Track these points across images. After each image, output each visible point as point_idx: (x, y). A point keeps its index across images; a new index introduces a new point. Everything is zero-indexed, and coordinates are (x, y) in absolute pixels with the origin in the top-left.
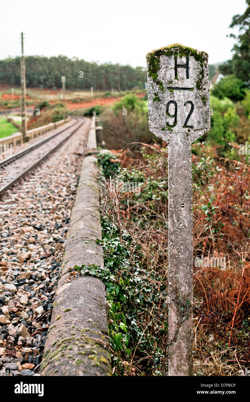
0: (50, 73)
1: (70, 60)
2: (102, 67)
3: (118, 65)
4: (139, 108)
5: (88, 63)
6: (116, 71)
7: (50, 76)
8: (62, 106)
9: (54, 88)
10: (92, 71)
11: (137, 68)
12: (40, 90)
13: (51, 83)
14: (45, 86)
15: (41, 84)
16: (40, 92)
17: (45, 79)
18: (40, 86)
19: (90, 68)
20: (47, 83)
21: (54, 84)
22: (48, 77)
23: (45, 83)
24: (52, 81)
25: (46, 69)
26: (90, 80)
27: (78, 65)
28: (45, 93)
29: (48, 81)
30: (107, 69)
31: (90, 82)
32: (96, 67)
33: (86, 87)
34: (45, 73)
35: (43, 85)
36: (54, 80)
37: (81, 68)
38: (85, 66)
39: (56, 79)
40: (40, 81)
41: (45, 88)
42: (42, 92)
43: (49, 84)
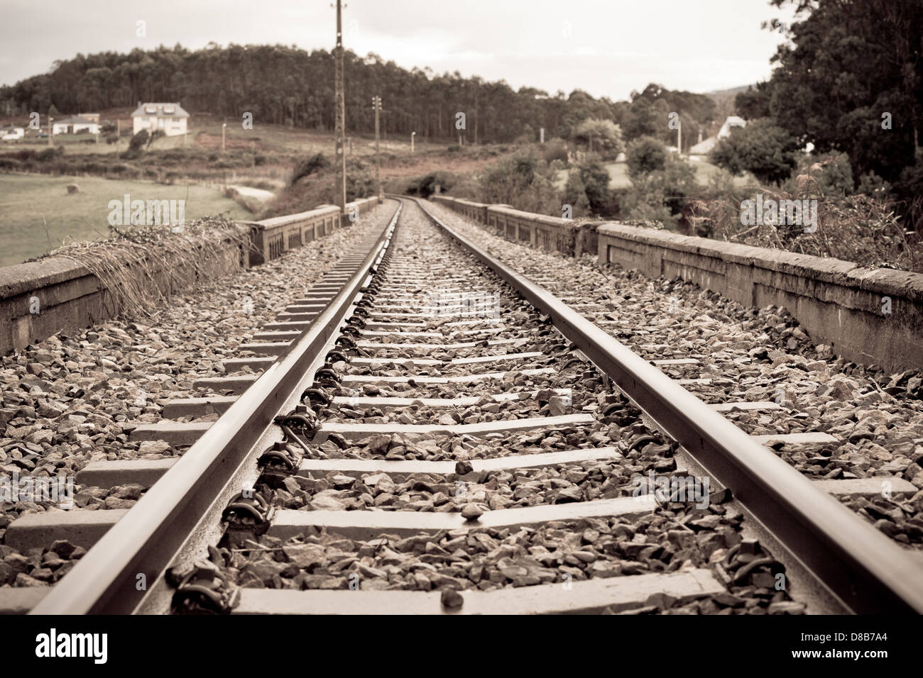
0: (311, 92)
1: (361, 60)
2: (438, 84)
3: (476, 80)
4: (544, 182)
5: (403, 73)
6: (470, 96)
7: (310, 99)
8: (360, 167)
9: (322, 127)
10: (414, 94)
11: (523, 91)
12: (286, 130)
13: (313, 115)
14: (300, 123)
15: (290, 116)
16: (288, 135)
17: (300, 105)
18: (287, 120)
19: (409, 84)
20: (305, 115)
21: (320, 117)
22: (306, 100)
23: (301, 113)
24: (316, 110)
25: (302, 80)
26: (406, 114)
27: (379, 75)
28: (298, 138)
29: (307, 111)
30: (451, 91)
31: (408, 118)
32: (424, 83)
33: (398, 131)
34: (299, 91)
35: (294, 119)
36: (322, 109)
37: (387, 83)
38: (397, 78)
39: (324, 105)
40: (288, 108)
41: (299, 127)
42: (293, 135)
43: (309, 116)
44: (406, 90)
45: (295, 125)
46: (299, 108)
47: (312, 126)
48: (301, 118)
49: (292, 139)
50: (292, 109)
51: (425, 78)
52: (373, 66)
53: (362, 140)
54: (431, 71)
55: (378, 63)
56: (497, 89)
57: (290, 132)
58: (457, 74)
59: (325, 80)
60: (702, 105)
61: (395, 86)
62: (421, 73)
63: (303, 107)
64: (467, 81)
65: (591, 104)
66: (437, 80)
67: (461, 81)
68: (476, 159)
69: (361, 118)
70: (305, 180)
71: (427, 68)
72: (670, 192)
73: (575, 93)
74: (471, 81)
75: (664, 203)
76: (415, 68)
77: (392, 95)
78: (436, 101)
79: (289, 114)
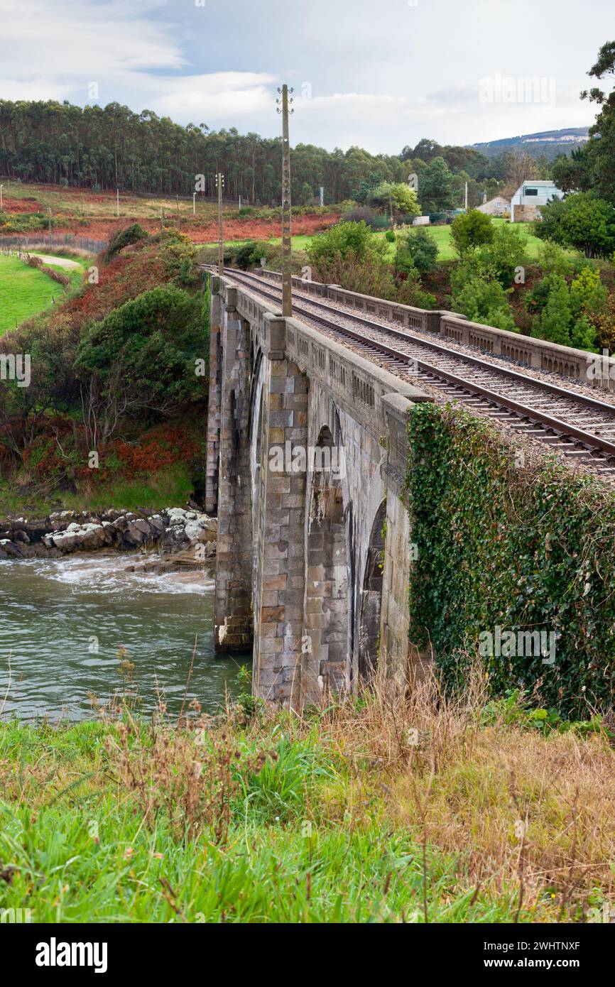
1: (137, 117)
2: (214, 142)
3: (252, 137)
4: (375, 255)
5: (179, 130)
6: (247, 153)
9: (97, 186)
10: (190, 151)
11: (301, 148)
12: (61, 190)
13: (88, 174)
14: (75, 182)
15: (64, 176)
16: (64, 194)
17: (74, 164)
18: (62, 179)
19: (186, 142)
20: (81, 174)
21: (94, 176)
22: (80, 158)
23: (75, 172)
24: (91, 168)
25: (76, 137)
26: (182, 172)
27: (155, 132)
28: (75, 198)
29: (81, 171)
30: (227, 149)
31: (184, 177)
32: (201, 140)
33: (174, 189)
34: (73, 149)
35: (69, 179)
36: (98, 167)
37: (163, 141)
38: (172, 135)
39: (99, 164)
40: (62, 166)
41: (74, 186)
42: (69, 195)
43: (84, 176)
44: (183, 147)
45: (70, 184)
46: (73, 167)
47: (87, 185)
48: (76, 177)
49: (68, 200)
50: (66, 168)
51: (201, 136)
52: (149, 123)
53: (138, 199)
54: (207, 128)
55: (153, 120)
56: (274, 147)
57: (65, 191)
58: (234, 131)
59: (100, 137)
60: (475, 162)
61: (171, 143)
62: (197, 130)
63: (78, 166)
64: (242, 138)
65: (369, 162)
66: (213, 137)
67: (238, 138)
68: (269, 222)
69: (137, 176)
70: (124, 252)
71: (202, 125)
72: (500, 266)
73: (352, 150)
74: (247, 138)
75: (496, 277)
76: (190, 126)
77: (169, 153)
78: (213, 160)
79: (64, 172)
